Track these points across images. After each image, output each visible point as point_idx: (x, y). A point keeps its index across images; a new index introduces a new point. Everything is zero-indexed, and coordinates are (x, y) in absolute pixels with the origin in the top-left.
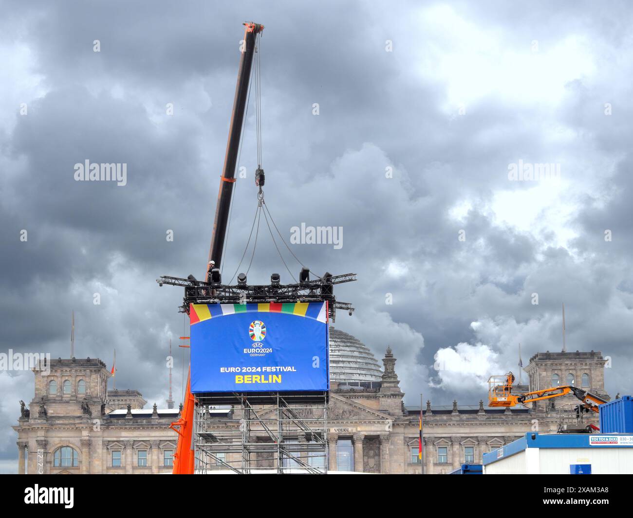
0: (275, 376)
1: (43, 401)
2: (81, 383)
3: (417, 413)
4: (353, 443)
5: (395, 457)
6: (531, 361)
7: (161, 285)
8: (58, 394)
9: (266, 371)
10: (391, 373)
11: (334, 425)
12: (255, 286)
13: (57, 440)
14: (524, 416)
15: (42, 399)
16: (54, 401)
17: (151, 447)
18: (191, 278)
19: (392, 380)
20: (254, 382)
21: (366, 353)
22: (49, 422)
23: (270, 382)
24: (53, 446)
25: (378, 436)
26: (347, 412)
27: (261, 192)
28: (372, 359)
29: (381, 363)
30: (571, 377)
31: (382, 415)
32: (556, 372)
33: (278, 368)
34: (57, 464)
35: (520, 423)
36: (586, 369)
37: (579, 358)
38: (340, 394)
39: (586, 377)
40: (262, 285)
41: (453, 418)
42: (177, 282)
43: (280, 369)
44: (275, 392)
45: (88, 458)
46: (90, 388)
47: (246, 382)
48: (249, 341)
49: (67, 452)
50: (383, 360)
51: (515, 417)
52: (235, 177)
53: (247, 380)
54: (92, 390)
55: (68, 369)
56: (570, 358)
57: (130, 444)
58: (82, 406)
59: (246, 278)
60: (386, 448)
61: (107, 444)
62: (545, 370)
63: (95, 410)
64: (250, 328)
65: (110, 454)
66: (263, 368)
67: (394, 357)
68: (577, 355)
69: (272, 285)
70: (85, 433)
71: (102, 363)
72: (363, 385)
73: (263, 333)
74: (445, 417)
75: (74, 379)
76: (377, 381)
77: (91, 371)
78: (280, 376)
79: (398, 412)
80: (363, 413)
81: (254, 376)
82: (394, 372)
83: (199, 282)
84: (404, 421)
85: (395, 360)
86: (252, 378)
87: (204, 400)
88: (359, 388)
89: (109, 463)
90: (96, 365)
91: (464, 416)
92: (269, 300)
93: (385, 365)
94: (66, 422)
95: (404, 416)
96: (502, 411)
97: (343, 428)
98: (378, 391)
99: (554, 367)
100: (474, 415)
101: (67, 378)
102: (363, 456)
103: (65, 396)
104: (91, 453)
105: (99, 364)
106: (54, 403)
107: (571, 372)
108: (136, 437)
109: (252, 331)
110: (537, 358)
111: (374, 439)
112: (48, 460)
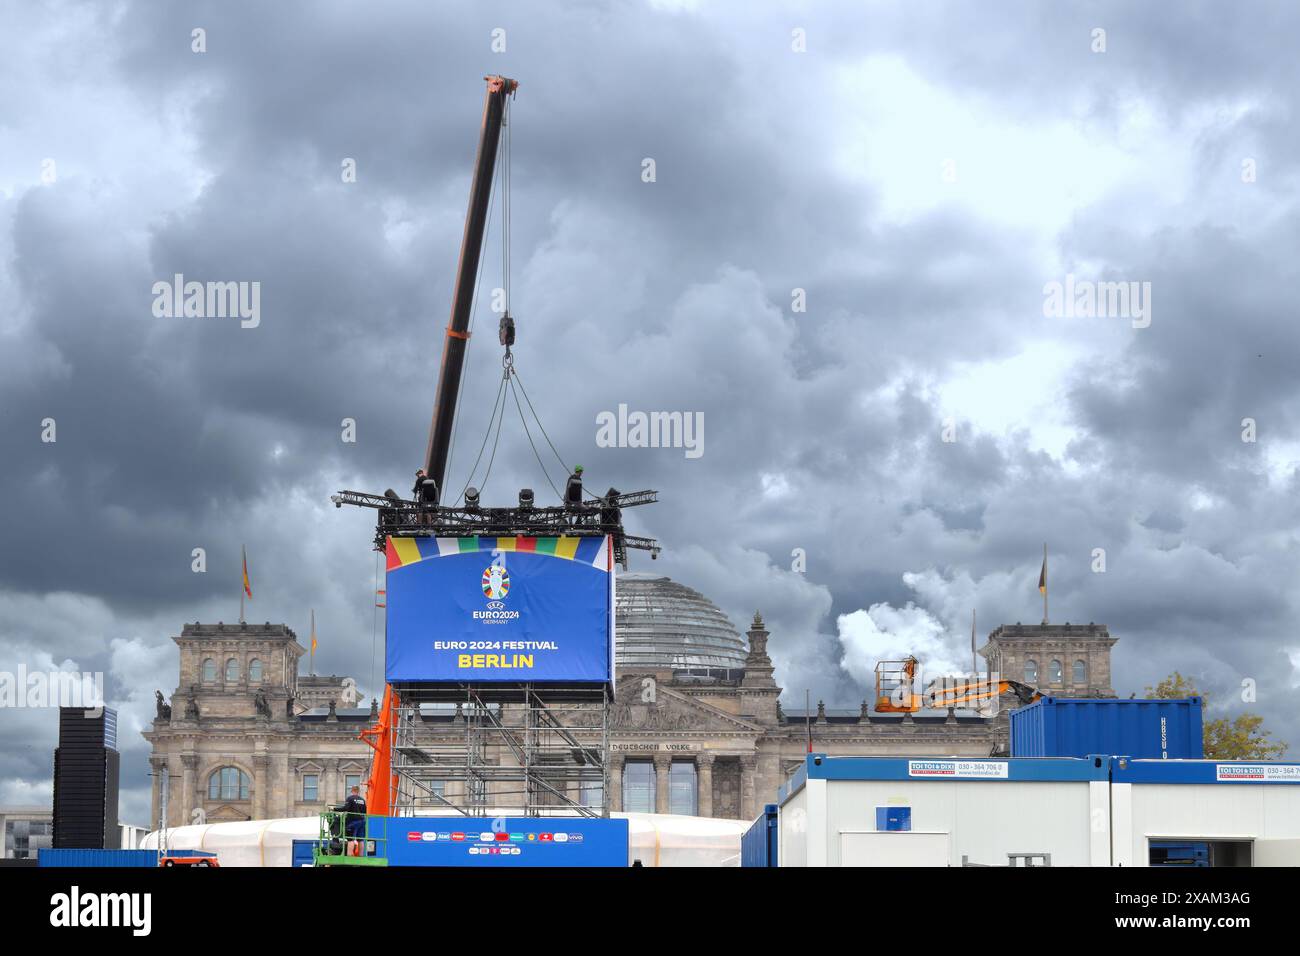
0: (523, 658)
1: (192, 693)
2: (256, 664)
3: (800, 720)
4: (697, 768)
5: (765, 792)
6: (990, 638)
7: (338, 505)
8: (218, 682)
9: (508, 648)
10: (760, 654)
11: (664, 738)
12: (492, 510)
13: (214, 756)
14: (977, 728)
15: (192, 688)
16: (212, 693)
17: (368, 770)
18: (390, 495)
19: (762, 666)
20: (488, 665)
21: (721, 621)
22: (203, 726)
23: (515, 665)
24: (208, 765)
25: (738, 758)
26: (688, 718)
27: (508, 355)
28: (731, 631)
29: (744, 639)
30: (1055, 666)
31: (744, 723)
32: (1031, 657)
33: (528, 643)
34: (214, 795)
35: (971, 740)
36: (1081, 653)
37: (1070, 635)
38: (677, 688)
39: (1080, 667)
40: (504, 507)
41: (861, 730)
42: (365, 501)
43: (531, 645)
44: (524, 683)
45: (264, 785)
46: (270, 673)
47: (475, 665)
48: (482, 599)
49: (230, 775)
50: (748, 633)
51: (962, 729)
52: (469, 329)
53: (478, 662)
54: (273, 675)
55: (234, 641)
56: (1055, 635)
57: (334, 765)
58: (256, 701)
59: (477, 495)
60: (750, 777)
61: (295, 765)
62: (1014, 654)
63: (278, 709)
64: (484, 577)
65: (300, 781)
66: (504, 643)
67: (766, 629)
68: (1067, 629)
69: (520, 508)
70: (260, 747)
71: (289, 632)
72: (714, 673)
73: (504, 586)
74: (847, 728)
75: (243, 657)
76: (737, 667)
77: (271, 645)
78: (531, 657)
79: (771, 718)
80: (713, 719)
81: (489, 657)
82: (766, 653)
83: (402, 502)
84: (780, 734)
85: (768, 633)
86: (485, 659)
87: (411, 694)
88: (709, 678)
89: (298, 795)
90: (279, 636)
91: (880, 728)
92: (515, 532)
93: (750, 641)
94: (230, 727)
95: (780, 726)
96: (899, 720)
97: (680, 744)
98: (738, 684)
99: (1029, 650)
100: (896, 726)
101: (232, 655)
102: (713, 789)
103: (229, 684)
104: (270, 778)
105: (285, 634)
106: (209, 695)
107: (1056, 657)
108: (344, 753)
109: (488, 582)
110: (1001, 634)
111: (731, 762)
112: (200, 789)
